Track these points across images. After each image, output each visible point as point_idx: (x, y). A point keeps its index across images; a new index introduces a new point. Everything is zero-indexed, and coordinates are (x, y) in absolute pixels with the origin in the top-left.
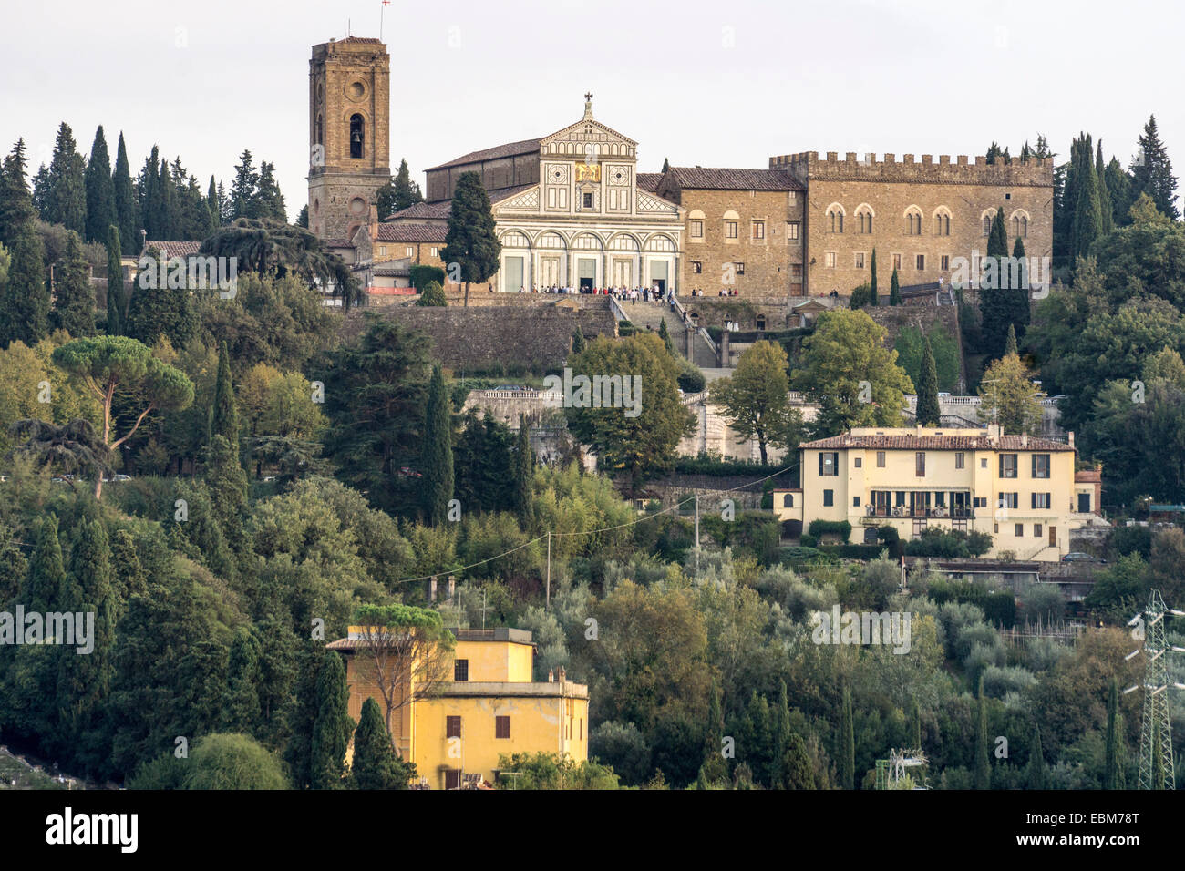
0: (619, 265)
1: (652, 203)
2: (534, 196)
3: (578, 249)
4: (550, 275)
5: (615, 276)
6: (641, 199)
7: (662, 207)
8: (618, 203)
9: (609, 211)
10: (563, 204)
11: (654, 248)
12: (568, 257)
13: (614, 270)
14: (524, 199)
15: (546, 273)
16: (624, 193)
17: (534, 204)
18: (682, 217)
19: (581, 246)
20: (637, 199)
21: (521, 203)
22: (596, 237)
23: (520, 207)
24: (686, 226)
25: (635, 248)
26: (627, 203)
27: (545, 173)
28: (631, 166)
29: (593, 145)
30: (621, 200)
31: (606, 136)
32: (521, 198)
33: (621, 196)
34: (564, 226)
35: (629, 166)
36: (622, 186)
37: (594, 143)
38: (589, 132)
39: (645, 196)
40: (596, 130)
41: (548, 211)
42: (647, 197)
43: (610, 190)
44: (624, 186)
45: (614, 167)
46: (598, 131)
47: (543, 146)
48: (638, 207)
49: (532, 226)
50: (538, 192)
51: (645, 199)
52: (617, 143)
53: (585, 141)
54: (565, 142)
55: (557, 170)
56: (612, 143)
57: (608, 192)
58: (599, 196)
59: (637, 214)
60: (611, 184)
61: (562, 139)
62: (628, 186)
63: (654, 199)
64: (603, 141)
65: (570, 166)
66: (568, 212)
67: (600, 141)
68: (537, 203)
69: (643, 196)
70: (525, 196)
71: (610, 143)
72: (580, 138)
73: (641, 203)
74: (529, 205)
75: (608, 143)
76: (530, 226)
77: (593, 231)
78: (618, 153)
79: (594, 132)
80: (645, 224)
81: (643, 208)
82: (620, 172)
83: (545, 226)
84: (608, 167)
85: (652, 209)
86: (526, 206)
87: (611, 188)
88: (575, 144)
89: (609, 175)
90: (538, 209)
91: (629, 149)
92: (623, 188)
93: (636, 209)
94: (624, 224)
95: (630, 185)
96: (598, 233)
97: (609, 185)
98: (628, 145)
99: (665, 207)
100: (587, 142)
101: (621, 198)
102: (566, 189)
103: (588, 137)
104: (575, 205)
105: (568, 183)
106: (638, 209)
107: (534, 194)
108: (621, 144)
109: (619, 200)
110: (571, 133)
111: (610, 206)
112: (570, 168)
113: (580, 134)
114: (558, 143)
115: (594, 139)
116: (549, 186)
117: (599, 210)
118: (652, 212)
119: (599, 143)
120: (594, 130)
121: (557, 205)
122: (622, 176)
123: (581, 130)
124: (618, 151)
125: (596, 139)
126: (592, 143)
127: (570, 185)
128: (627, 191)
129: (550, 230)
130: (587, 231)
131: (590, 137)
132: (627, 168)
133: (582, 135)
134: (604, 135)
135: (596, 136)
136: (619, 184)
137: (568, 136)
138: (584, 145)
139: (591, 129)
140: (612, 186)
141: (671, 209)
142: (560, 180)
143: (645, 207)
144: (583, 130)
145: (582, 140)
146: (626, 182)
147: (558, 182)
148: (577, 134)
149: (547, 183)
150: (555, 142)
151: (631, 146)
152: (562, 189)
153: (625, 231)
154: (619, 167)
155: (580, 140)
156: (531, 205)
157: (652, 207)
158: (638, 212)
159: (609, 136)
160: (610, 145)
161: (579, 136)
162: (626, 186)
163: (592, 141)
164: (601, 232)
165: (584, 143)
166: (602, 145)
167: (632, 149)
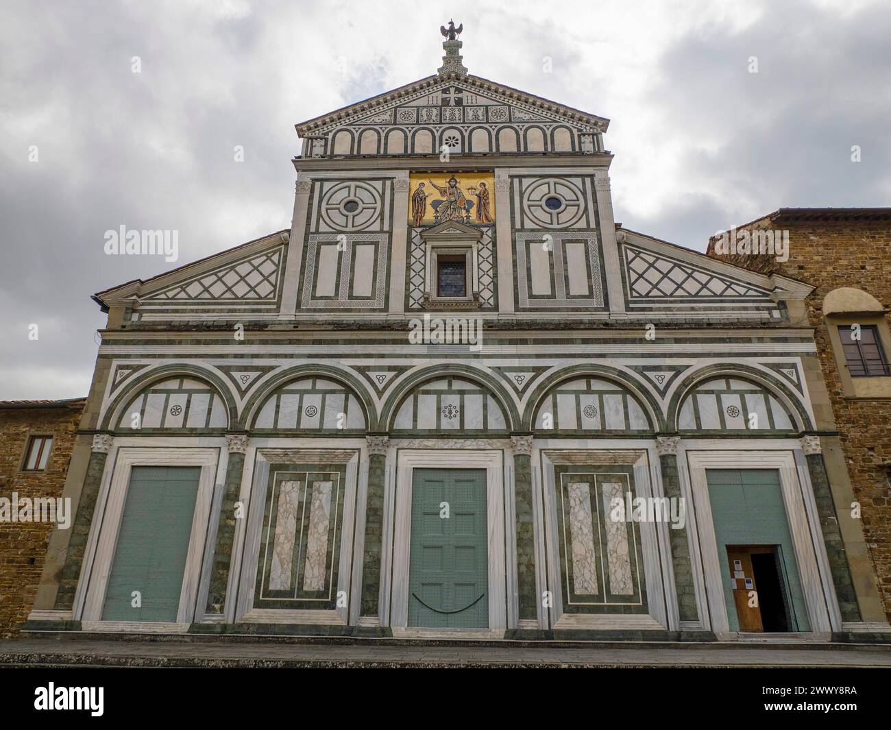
0: (580, 491)
1: (678, 275)
2: (268, 268)
3: (413, 435)
4: (302, 532)
5: (566, 536)
6: (639, 265)
7: (717, 286)
8: (559, 277)
9: (526, 302)
10: (363, 287)
11: (710, 422)
12: (377, 462)
13: (564, 512)
14: (231, 278)
15: (286, 526)
16: (576, 253)
17: (265, 289)
18: (798, 312)
19: (427, 421)
20: (625, 265)
21: (218, 290)
22: (484, 390)
23: (215, 300)
24: (819, 336)
25: (639, 423)
26: (589, 277)
27: (310, 205)
28: (592, 176)
29: (466, 130)
30: (566, 270)
31: (506, 109)
32: (220, 275)
33: (565, 258)
34: (359, 352)
35: (583, 176)
36: (566, 229)
37: (468, 127)
38: (452, 103)
39: (650, 255)
40: (474, 98)
41: (308, 310)
42: (658, 259)
43: (528, 243)
44: (574, 230)
45: (535, 181)
46: (482, 101)
47: (311, 139)
48: (632, 289)
49: (242, 356)
50: (280, 255)
51: (651, 265)
52: (541, 125)
53: (441, 123)
54: (381, 128)
55: (349, 196)
56: (527, 125)
57: (521, 247)
58: (490, 260)
59: (628, 309)
60: (529, 225)
61: (371, 120)
62: (588, 229)
63: (683, 262)
64: (499, 121)
65: (392, 184)
66: (381, 310)
67: (487, 122)
68: (275, 286)
69: (641, 255)
70: (237, 269)
71: (519, 126)
72: (425, 118)
73: (641, 276)
74: (245, 295)
75: (515, 125)
76: (236, 356)
77: (468, 366)
78: (546, 149)
79: (470, 101)
80: (663, 339)
81: (650, 291)
82: (556, 193)
83: (292, 356)
84: (516, 181)
85: (680, 292)
86: (233, 297)
87: (531, 236)
88: (410, 131)
89: (521, 202)
90: (275, 307)
91: (579, 136)
92: (569, 235)
93: (625, 295)
94: (585, 341)
95: (593, 225)
96: (489, 371)
97: (522, 229)
98: (575, 128)
99: (729, 286)
100: (448, 125)
101: (565, 263)
102: (376, 244)
103: (452, 113)
104: (407, 289)
105: (386, 228)
106: (631, 294)
107: (268, 261)
108: (555, 125)
109: (559, 269)
110: (397, 107)
111: (530, 287)
112: (392, 189)
113: (425, 109)
114: (357, 131)
115: (470, 117)
116: (321, 238)
117: (492, 301)
118: (682, 302)
119: (487, 126)
120: (470, 98)
121: (344, 290)
122: (564, 202)
123: (431, 99)
124: (546, 144)
125: (476, 117)
126: (463, 127)
127: (390, 233)
128: (586, 242)
129: (307, 367)
130: (447, 366)
131: (457, 113)
132: (578, 181)
133: (433, 109)
134: (499, 107)
135: (475, 111)
136: (555, 226)
137: (389, 113)
138: (437, 131)
139: (460, 95)
140: (533, 230)
141: (751, 293)
142: (360, 220)
143: (655, 286)
144: (435, 99)
145: (431, 122)
146: (580, 219)
147: (353, 226)
148: (418, 108)
149: (313, 229)
150: (350, 128)
151: (584, 130)
152: (364, 243)
153: (591, 364)
154: (552, 181)
155: (427, 122)
156: (252, 295)
157: (679, 286)
158: (631, 305)
159: (515, 111)
160: (521, 129)
161: (424, 112)
162: (580, 230)
163: (464, 122)
164: (499, 368)
165: (440, 127)
166: (493, 129)
167: (589, 135)
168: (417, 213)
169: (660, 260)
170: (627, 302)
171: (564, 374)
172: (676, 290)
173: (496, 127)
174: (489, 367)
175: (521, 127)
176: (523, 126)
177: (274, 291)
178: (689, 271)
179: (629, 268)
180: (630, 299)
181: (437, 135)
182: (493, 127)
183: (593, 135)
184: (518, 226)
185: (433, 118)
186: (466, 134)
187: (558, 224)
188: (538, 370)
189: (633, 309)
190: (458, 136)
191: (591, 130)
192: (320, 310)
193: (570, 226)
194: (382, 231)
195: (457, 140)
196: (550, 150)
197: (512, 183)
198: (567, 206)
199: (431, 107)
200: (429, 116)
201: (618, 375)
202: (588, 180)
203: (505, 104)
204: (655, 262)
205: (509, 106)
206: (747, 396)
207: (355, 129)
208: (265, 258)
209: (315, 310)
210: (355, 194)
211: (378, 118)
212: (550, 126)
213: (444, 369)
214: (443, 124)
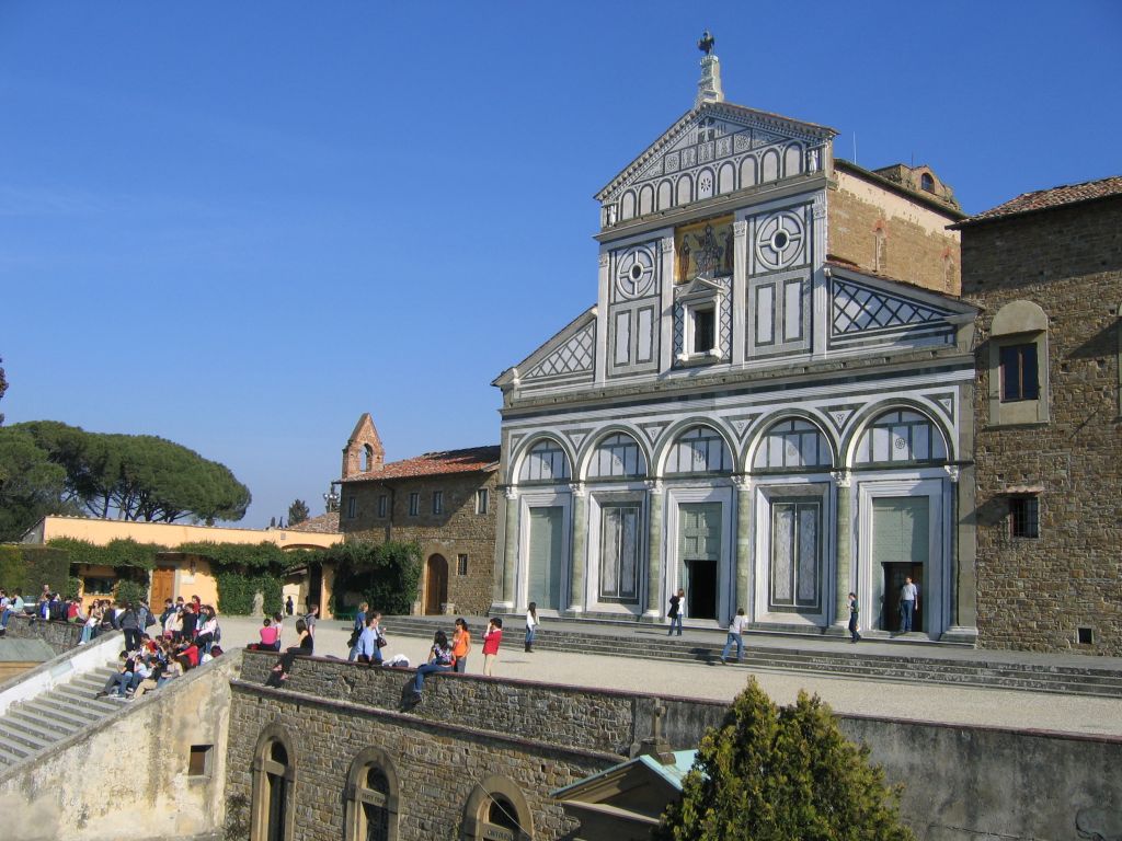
1: (874, 305)
2: (586, 341)
3: (676, 477)
6: (842, 300)
7: (905, 312)
8: (777, 324)
9: (753, 351)
10: (644, 352)
11: (880, 454)
12: (651, 500)
14: (567, 354)
17: (586, 361)
19: (686, 466)
20: (831, 302)
21: (560, 365)
25: (826, 459)
26: (801, 318)
28: (812, 203)
30: (784, 311)
32: (560, 352)
33: (784, 300)
34: (641, 412)
35: (805, 204)
36: (787, 269)
37: (718, 164)
39: (854, 287)
41: (613, 377)
42: (859, 289)
43: (758, 288)
44: (793, 269)
45: (767, 218)
48: (834, 326)
50: (593, 329)
51: (853, 298)
54: (654, 182)
55: (635, 261)
57: (752, 294)
58: (729, 311)
59: (829, 348)
60: (759, 269)
62: (804, 265)
63: (879, 290)
65: (661, 245)
66: (655, 372)
68: (591, 358)
69: (846, 287)
70: (569, 345)
73: (842, 311)
74: (575, 368)
80: (847, 378)
81: (848, 327)
82: (783, 227)
85: (873, 324)
87: (760, 281)
89: (755, 244)
90: (591, 376)
92: (789, 275)
93: (829, 333)
94: (789, 387)
95: (808, 260)
96: (720, 421)
97: (754, 275)
99: (916, 312)
101: (784, 305)
102: (652, 308)
104: (673, 349)
105: (658, 291)
106: (833, 331)
107: (587, 335)
109: (779, 314)
111: (757, 335)
112: (661, 249)
114: (638, 190)
116: (618, 308)
117: (728, 353)
118: (873, 334)
121: (633, 354)
122: (789, 238)
126: (714, 165)
127: (661, 295)
128: (801, 280)
130: (693, 419)
132: (801, 211)
136: (779, 266)
140: (763, 274)
141: (935, 316)
142: (642, 286)
143: (853, 321)
146: (799, 255)
147: (638, 293)
149: (612, 300)
150: (633, 188)
152: (645, 309)
153: (790, 408)
154: (781, 214)
156: (578, 367)
157: (873, 318)
158: (832, 344)
162: (797, 267)
164: (729, 418)
166: (737, 162)
167: (815, 150)
168: (683, 269)
169: (860, 291)
170: (829, 340)
171: (773, 418)
172: (870, 322)
174: (721, 417)
177: (591, 362)
178: (883, 299)
179: (834, 304)
180: (832, 337)
184: (751, 272)
187: (782, 263)
188: (753, 417)
189: (833, 348)
193: (791, 264)
194: (655, 295)
195: (709, 182)
197: (749, 225)
198: (791, 241)
202: (809, 208)
204: (856, 293)
206: (915, 428)
208: (585, 332)
209: (616, 377)
210: (638, 259)
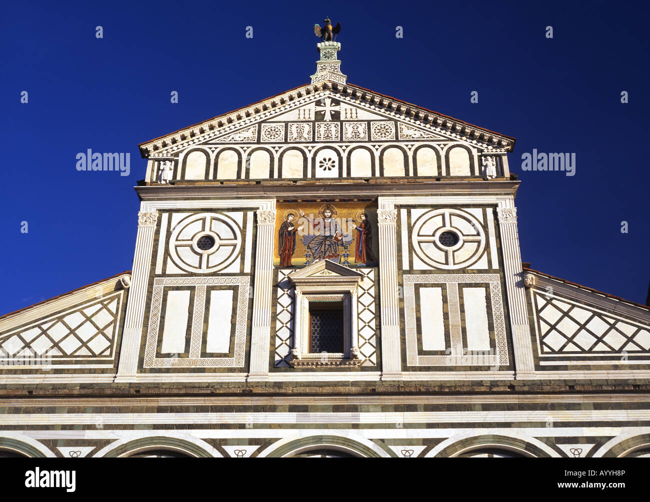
1: (598, 326)
2: (103, 319)
6: (550, 314)
7: (646, 339)
9: (415, 360)
10: (218, 342)
14: (58, 331)
16: (475, 299)
17: (99, 345)
20: (534, 314)
21: (41, 346)
26: (491, 328)
27: (156, 241)
28: (495, 206)
29: (344, 150)
30: (463, 320)
31: (391, 124)
32: (45, 327)
33: (462, 305)
34: (214, 422)
35: (483, 206)
36: (464, 271)
37: (347, 147)
38: (328, 117)
39: (565, 302)
40: (354, 111)
41: (153, 371)
42: (573, 306)
43: (417, 287)
44: (473, 271)
45: (427, 212)
46: (364, 115)
47: (159, 160)
48: (542, 343)
49: (71, 427)
50: (118, 303)
51: (566, 314)
52: (434, 144)
53: (314, 142)
54: (242, 148)
55: (203, 230)
56: (417, 144)
57: (409, 292)
58: (373, 308)
59: (538, 368)
60: (418, 265)
61: (230, 138)
62: (490, 270)
63: (605, 310)
64: (384, 139)
65: (255, 215)
66: (241, 370)
67: (370, 141)
68: (111, 341)
69: (554, 302)
70: (65, 319)
71: (407, 146)
72: (295, 135)
73: (553, 327)
74: (75, 351)
75: (402, 145)
76: (64, 427)
77: (346, 438)
78: (440, 173)
79: (349, 116)
80: (579, 404)
81: (564, 346)
82: (451, 226)
83: (131, 427)
84: (404, 212)
85: (600, 347)
86: (61, 354)
87: (421, 279)
88: (277, 151)
89: (410, 237)
90: (111, 366)
91: (480, 157)
92: (467, 278)
93: (535, 351)
94: (486, 408)
95: (496, 266)
96: (370, 445)
97: (411, 271)
98: (474, 147)
100: (323, 145)
101: (462, 311)
102: (235, 289)
103: (328, 130)
104: (273, 344)
105: (248, 269)
106: (542, 349)
107: (104, 310)
108: (451, 144)
109: (455, 319)
110: (263, 122)
111: (420, 341)
112: (255, 221)
113: (295, 125)
114: (213, 151)
115: (349, 135)
116: (168, 282)
117: (374, 359)
118: (602, 359)
119: (369, 145)
120: (349, 112)
121: (196, 344)
122: (461, 238)
123: (302, 112)
124: (439, 167)
125: (356, 134)
126: (341, 147)
127: (253, 275)
128: (487, 286)
129: (151, 440)
130: (319, 439)
131: (333, 129)
132: (478, 212)
133: (305, 125)
134: (383, 123)
135: (355, 127)
136: (451, 267)
137: (252, 129)
138: (310, 151)
139: (337, 108)
140: (424, 272)
142: (215, 260)
143: (570, 340)
144: (307, 112)
145: (303, 140)
146: (480, 258)
147: (208, 267)
148: (287, 123)
149: (159, 271)
150: (206, 147)
151: (486, 150)
152: (221, 288)
153: (493, 435)
154: (447, 211)
155: (298, 140)
156: (84, 352)
157: (600, 340)
158: (542, 363)
159: (403, 127)
160: (410, 149)
161: (294, 129)
162: (480, 271)
163: (342, 141)
164: (383, 440)
165: (313, 147)
166: (377, 149)
167: (491, 156)
168: (285, 250)
169: (576, 309)
170: (537, 359)
171: (461, 448)
172: (596, 344)
173: (379, 146)
174: (371, 440)
175: (410, 146)
176: (412, 145)
177: (111, 347)
178: (612, 322)
179: (539, 318)
180: (540, 355)
181: (310, 156)
182: (377, 147)
183: (496, 156)
184: (406, 267)
185: (305, 135)
186: (344, 155)
187: (454, 264)
188: (430, 443)
189: (544, 368)
190: (335, 158)
191: (494, 150)
192: (168, 371)
193: (468, 267)
194: (242, 273)
195: (334, 162)
196: (444, 174)
197: (399, 215)
198: (465, 242)
199: (302, 122)
200: (300, 133)
201: (526, 449)
202: (490, 211)
203: (390, 119)
204: (570, 310)
205: (396, 121)
207: (210, 148)
208: (100, 306)
209: (159, 371)
210: (211, 228)
211: (239, 135)
212: (445, 145)
213: (317, 442)
214: (318, 142)
